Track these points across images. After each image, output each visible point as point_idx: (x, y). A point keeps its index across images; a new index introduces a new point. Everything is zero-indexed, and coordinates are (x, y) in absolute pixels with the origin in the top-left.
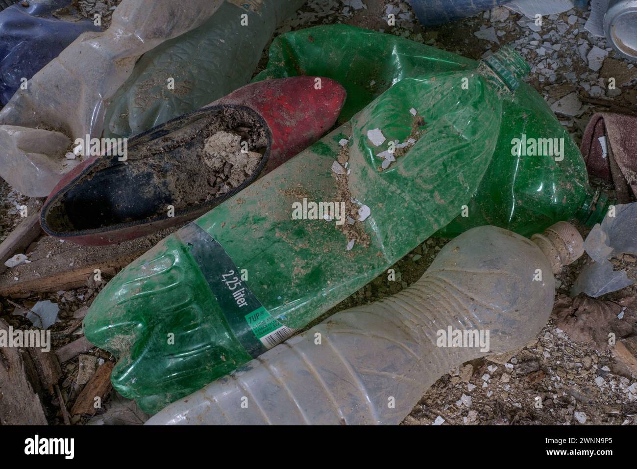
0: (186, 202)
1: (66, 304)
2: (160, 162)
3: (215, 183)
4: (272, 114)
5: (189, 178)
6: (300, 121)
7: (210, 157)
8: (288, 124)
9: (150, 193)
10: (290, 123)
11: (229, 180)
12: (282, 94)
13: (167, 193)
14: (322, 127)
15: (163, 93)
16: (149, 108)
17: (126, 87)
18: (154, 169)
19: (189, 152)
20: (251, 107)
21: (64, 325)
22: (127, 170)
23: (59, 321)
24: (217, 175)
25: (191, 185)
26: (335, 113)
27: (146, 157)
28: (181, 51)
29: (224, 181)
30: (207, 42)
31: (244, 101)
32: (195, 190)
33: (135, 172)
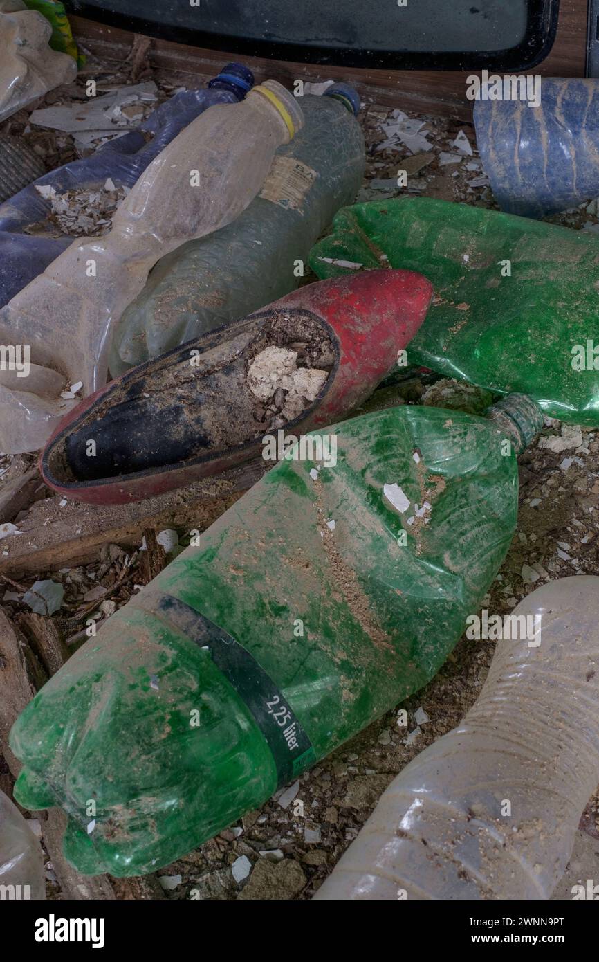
0: (227, 444)
1: (73, 585)
2: (191, 392)
3: (264, 418)
4: (339, 317)
5: (229, 413)
6: (376, 327)
7: (256, 383)
8: (360, 330)
9: (180, 433)
10: (363, 329)
11: (283, 413)
12: (351, 293)
13: (202, 433)
14: (404, 334)
15: (190, 305)
16: (173, 324)
17: (138, 302)
18: (184, 402)
19: (228, 379)
20: (311, 310)
21: (72, 610)
22: (148, 404)
23: (65, 605)
24: (266, 407)
25: (233, 422)
26: (421, 314)
27: (172, 386)
28: (207, 255)
29: (276, 414)
30: (240, 244)
31: (302, 304)
32: (236, 429)
33: (159, 407)
